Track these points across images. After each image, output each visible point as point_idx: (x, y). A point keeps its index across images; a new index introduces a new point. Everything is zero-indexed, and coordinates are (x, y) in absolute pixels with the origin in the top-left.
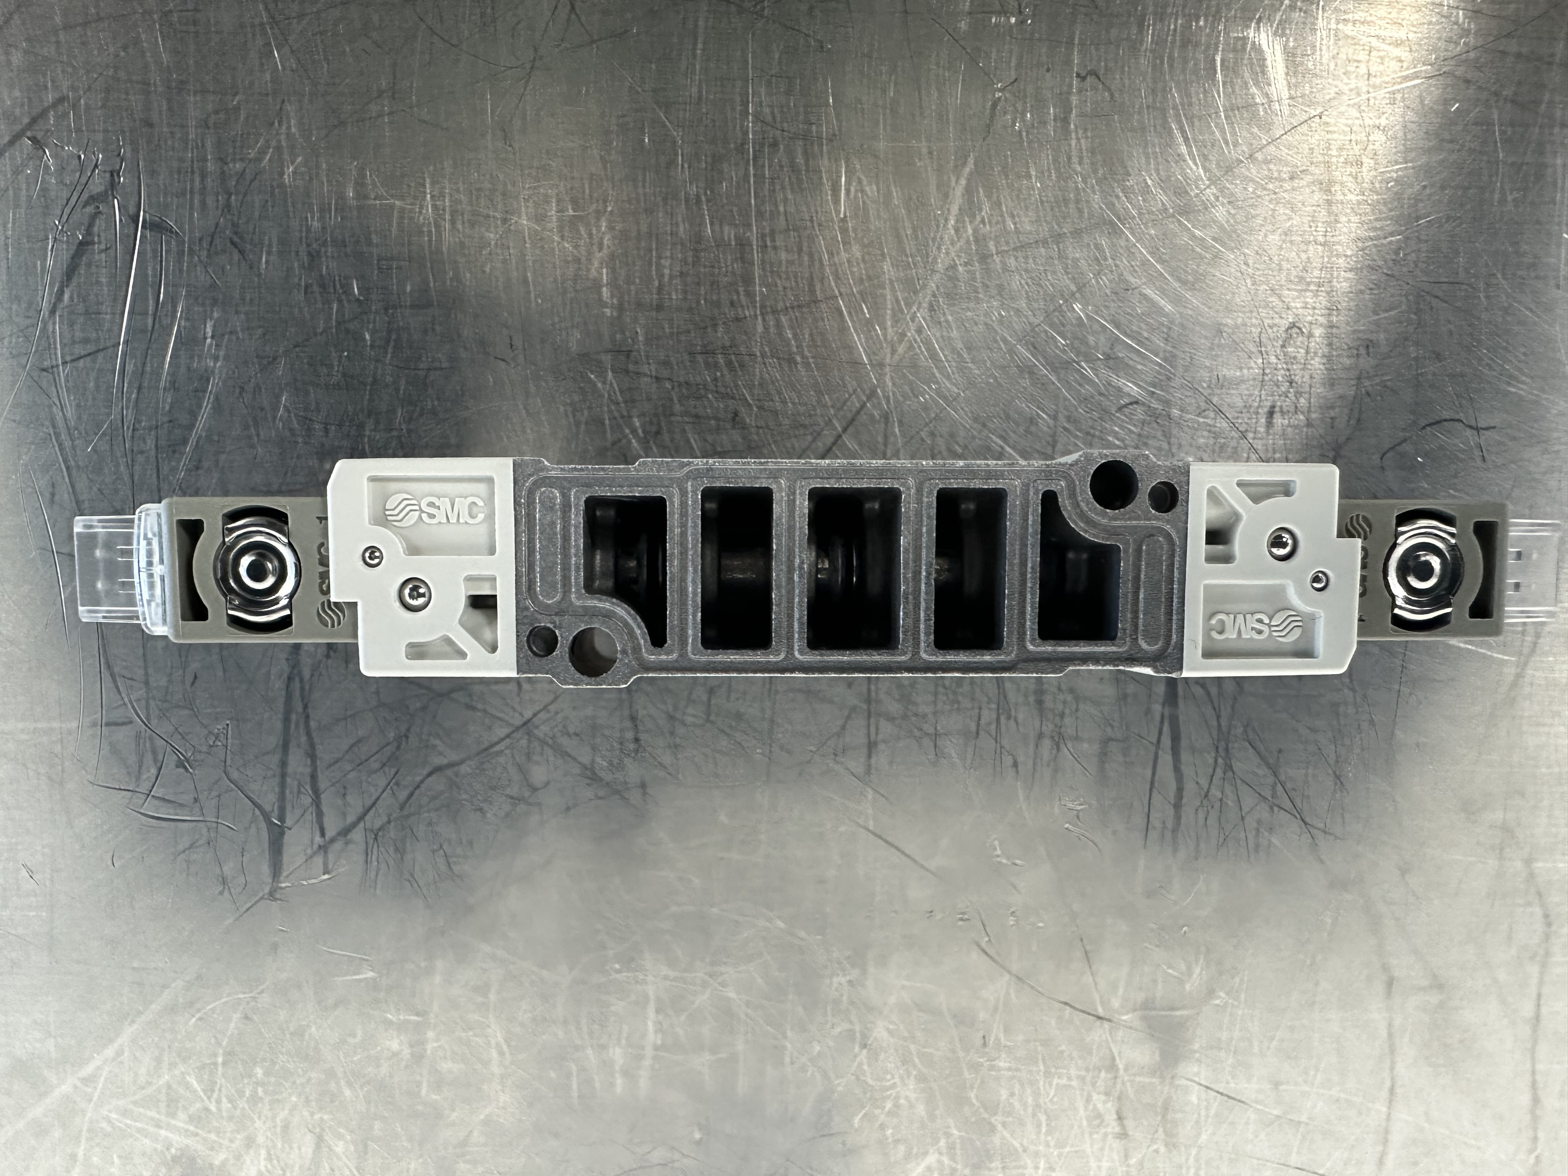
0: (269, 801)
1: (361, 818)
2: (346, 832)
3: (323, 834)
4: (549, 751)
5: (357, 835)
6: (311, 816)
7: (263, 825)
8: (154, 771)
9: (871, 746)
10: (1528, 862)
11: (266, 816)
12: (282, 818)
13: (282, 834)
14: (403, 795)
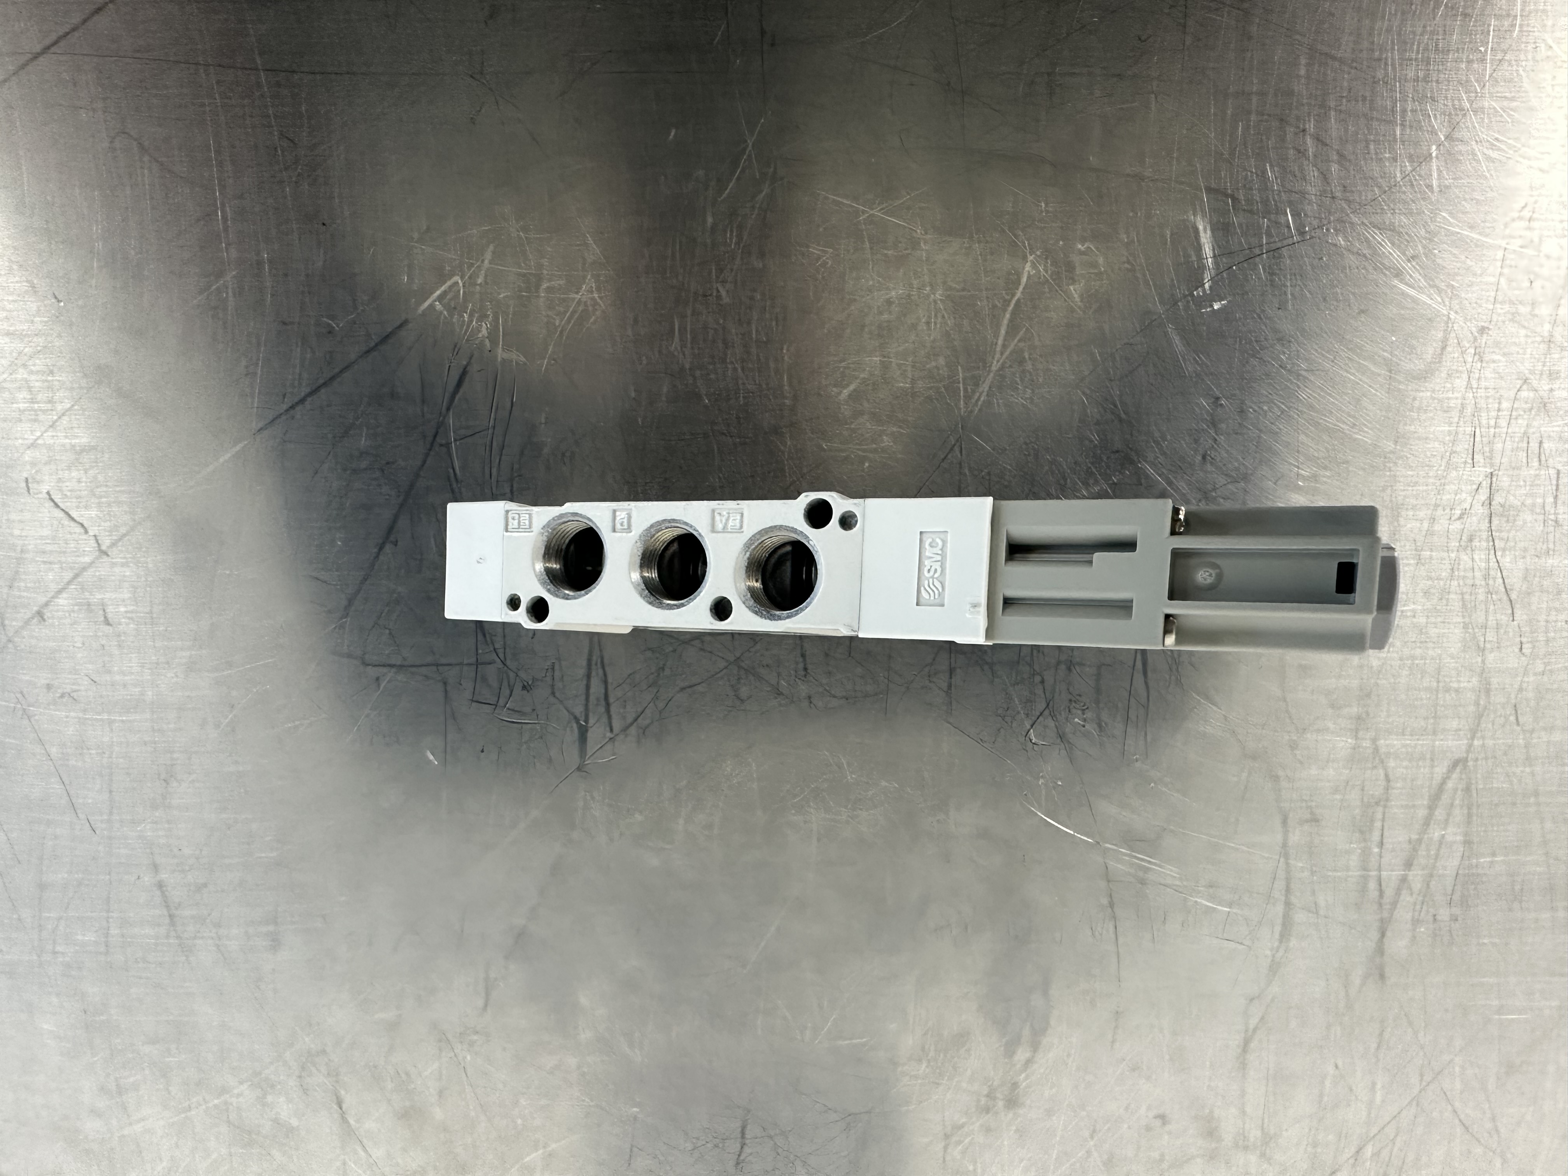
0: (579, 710)
1: (636, 720)
2: (625, 729)
3: (611, 730)
4: (751, 678)
5: (633, 730)
6: (605, 720)
7: (575, 725)
8: (508, 692)
9: (952, 671)
10: (1374, 741)
11: (577, 720)
12: (586, 721)
13: (587, 731)
14: (661, 705)
